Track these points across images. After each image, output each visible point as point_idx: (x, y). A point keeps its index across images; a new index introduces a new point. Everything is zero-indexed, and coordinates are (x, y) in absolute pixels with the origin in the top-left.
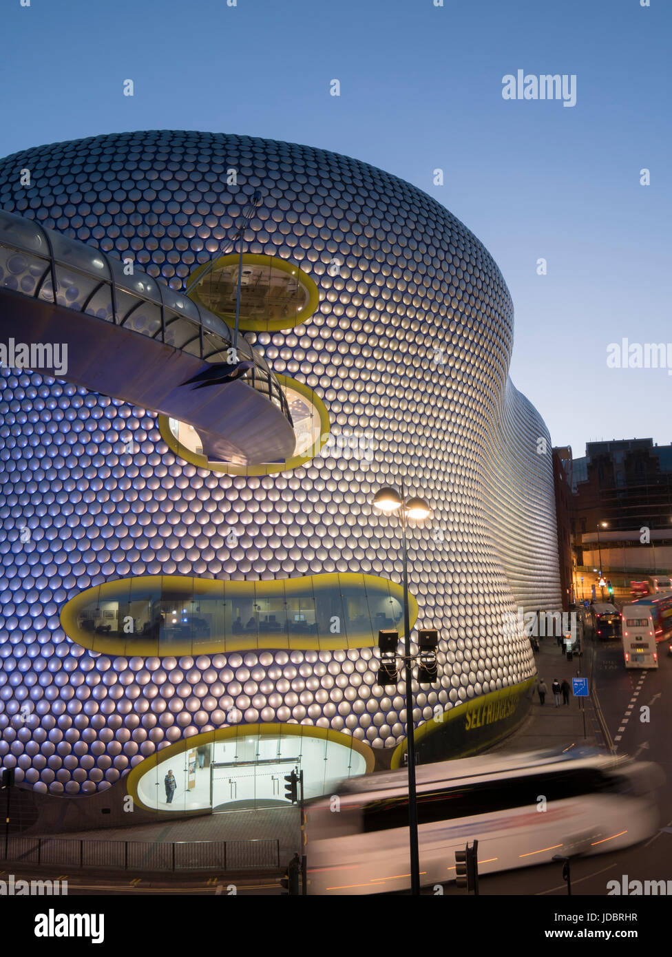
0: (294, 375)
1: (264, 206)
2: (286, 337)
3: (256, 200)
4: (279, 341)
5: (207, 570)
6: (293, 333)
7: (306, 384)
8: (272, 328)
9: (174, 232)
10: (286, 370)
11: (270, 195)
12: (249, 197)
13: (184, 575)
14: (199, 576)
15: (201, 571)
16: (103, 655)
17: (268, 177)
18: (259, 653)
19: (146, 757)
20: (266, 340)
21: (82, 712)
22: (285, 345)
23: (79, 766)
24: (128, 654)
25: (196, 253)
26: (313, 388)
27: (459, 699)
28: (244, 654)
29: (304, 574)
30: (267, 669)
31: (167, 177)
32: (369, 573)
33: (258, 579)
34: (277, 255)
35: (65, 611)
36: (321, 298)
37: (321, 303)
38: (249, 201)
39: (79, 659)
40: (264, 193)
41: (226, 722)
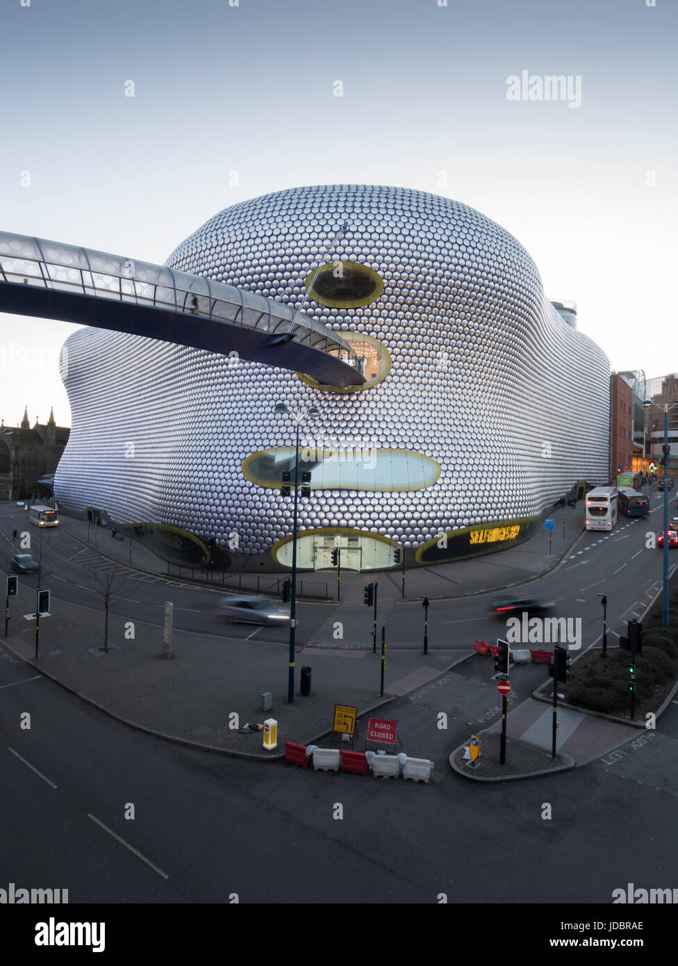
2: (364, 309)
4: (360, 312)
6: (368, 306)
11: (353, 223)
12: (340, 226)
16: (261, 486)
18: (340, 491)
19: (280, 539)
20: (352, 312)
21: (250, 514)
22: (364, 314)
23: (250, 541)
24: (273, 486)
26: (382, 340)
27: (463, 524)
28: (332, 490)
30: (344, 499)
32: (411, 450)
35: (244, 463)
39: (250, 487)
40: (350, 222)
41: (321, 525)
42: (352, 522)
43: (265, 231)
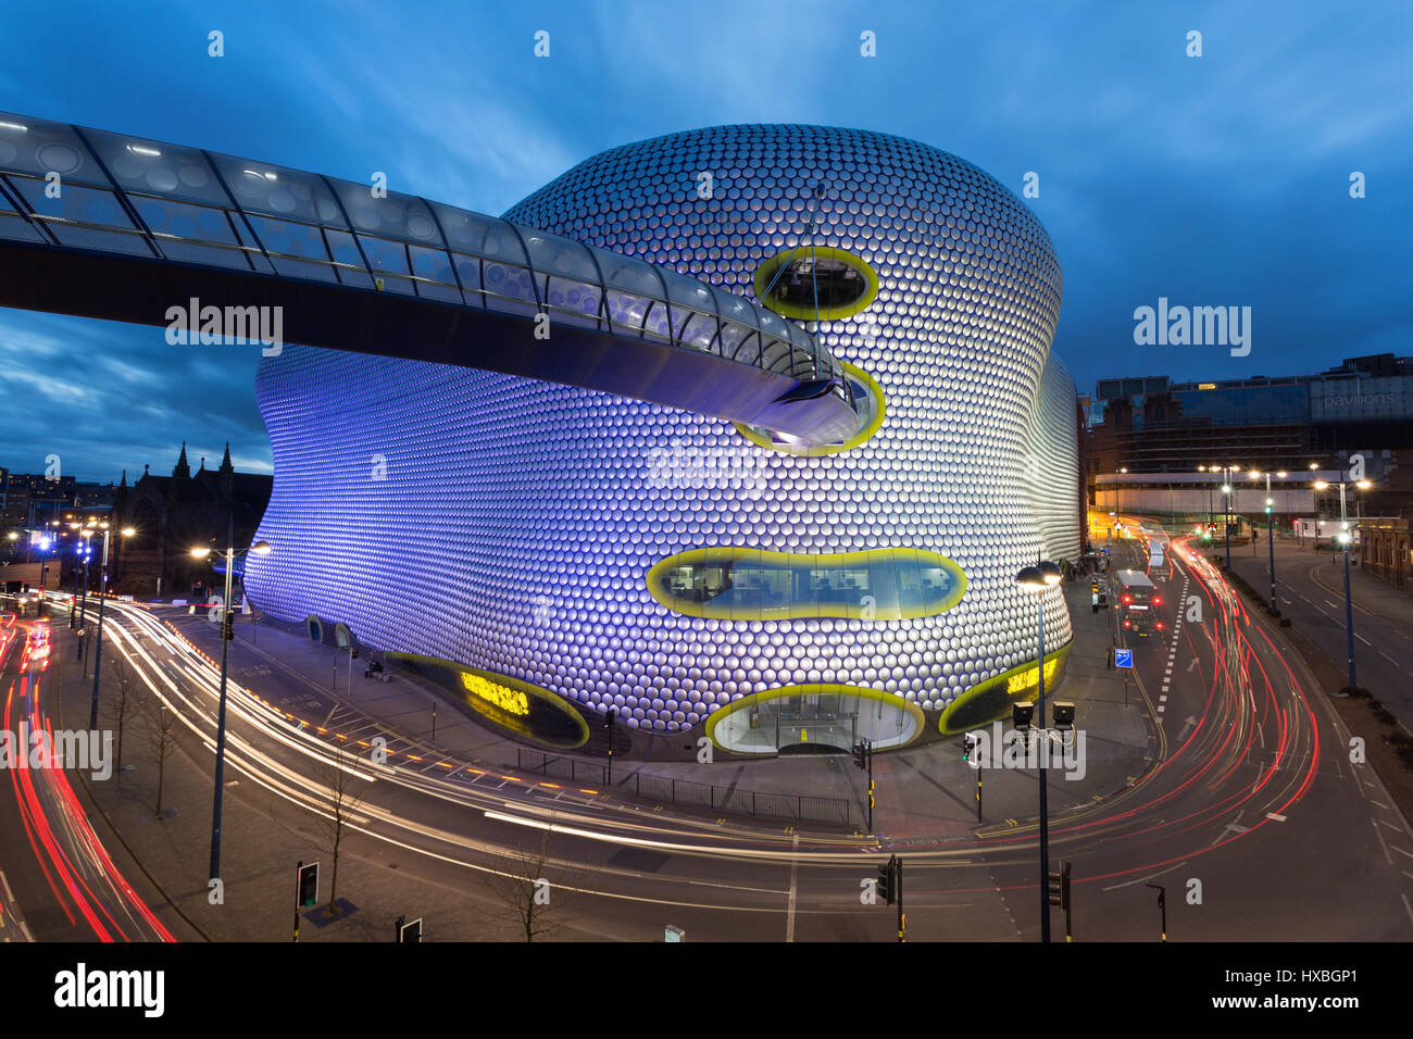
0: (852, 360)
1: (827, 198)
2: (845, 324)
3: (820, 193)
4: (839, 329)
5: (773, 543)
6: (852, 320)
7: (864, 368)
8: (833, 318)
9: (743, 229)
10: (845, 356)
11: (833, 187)
12: (813, 190)
13: (752, 547)
14: (766, 548)
15: (767, 543)
16: (683, 616)
17: (830, 168)
18: (820, 620)
19: (722, 706)
20: (826, 328)
21: (667, 663)
22: (845, 333)
23: (665, 708)
24: (706, 616)
25: (763, 248)
26: (870, 373)
27: (1004, 666)
28: (807, 621)
29: (861, 549)
30: (828, 635)
31: (735, 174)
32: (921, 548)
33: (818, 552)
34: (840, 246)
35: (650, 574)
36: (881, 285)
37: (880, 291)
38: (813, 194)
39: (663, 618)
40: (828, 185)
41: (792, 680)
42: (842, 675)
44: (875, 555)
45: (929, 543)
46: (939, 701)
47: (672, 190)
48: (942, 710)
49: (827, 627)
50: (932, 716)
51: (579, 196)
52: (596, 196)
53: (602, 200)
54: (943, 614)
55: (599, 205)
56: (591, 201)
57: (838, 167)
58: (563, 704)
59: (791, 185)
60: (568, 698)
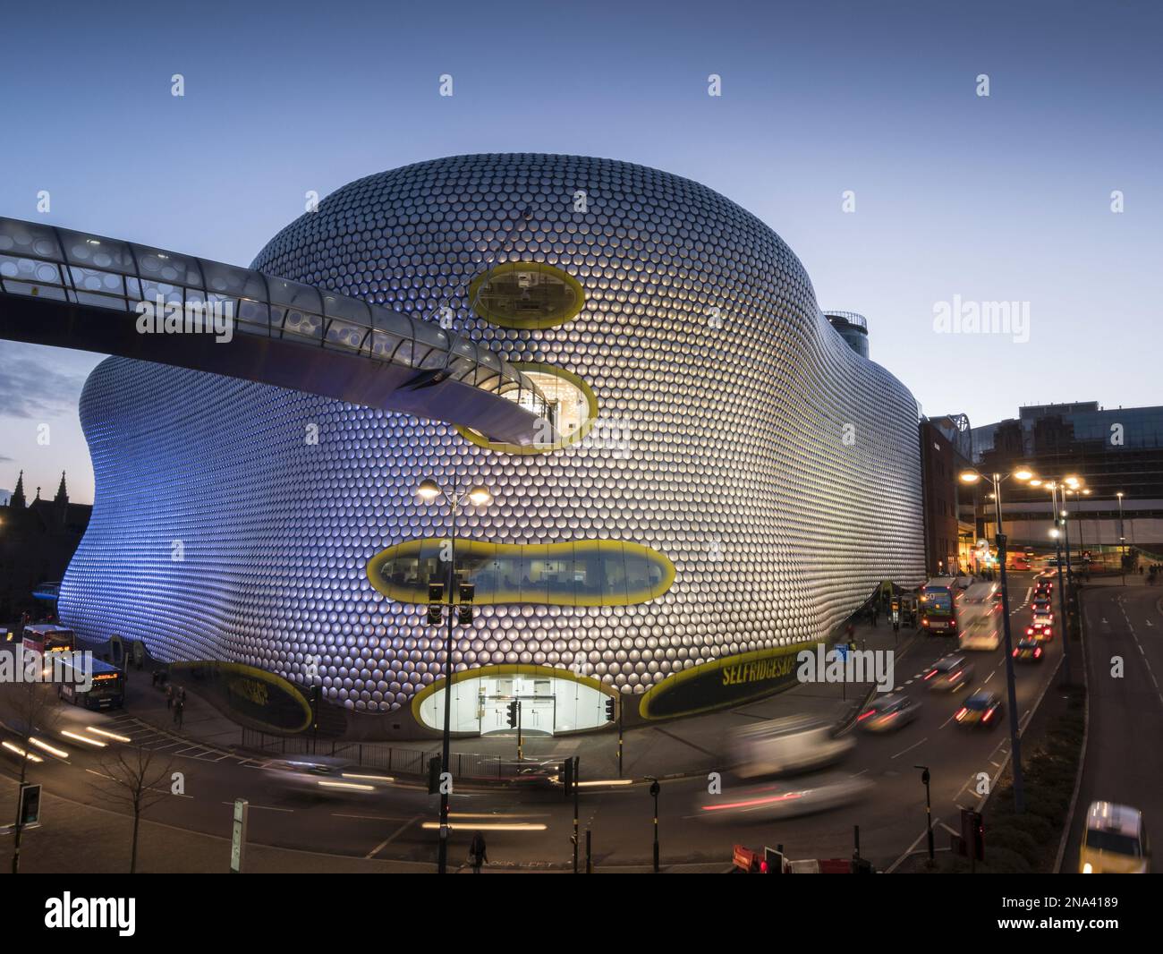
0: (564, 365)
1: (534, 219)
2: (556, 332)
3: (527, 215)
4: (550, 337)
5: (484, 535)
6: (562, 329)
7: (576, 373)
8: (544, 326)
9: (457, 246)
10: (558, 362)
11: (540, 209)
12: (521, 212)
13: (465, 538)
14: (477, 539)
15: (479, 535)
16: (397, 602)
17: (540, 192)
18: (522, 606)
19: (426, 685)
20: (538, 336)
21: (379, 646)
22: (556, 340)
23: (377, 689)
24: (416, 602)
25: (476, 264)
26: (583, 377)
27: (711, 656)
28: (508, 606)
29: (567, 540)
30: (528, 620)
31: (453, 199)
32: (630, 540)
33: (526, 543)
34: (546, 261)
35: (371, 563)
36: (588, 296)
37: (587, 301)
38: (521, 215)
39: (379, 604)
40: (535, 207)
41: (491, 661)
42: (538, 656)
43: (409, 216)
44: (579, 546)
45: (639, 537)
46: (639, 686)
47: (398, 214)
48: (643, 694)
49: (528, 613)
50: (630, 701)
51: (324, 221)
52: (336, 221)
53: (340, 224)
54: (648, 603)
55: (338, 228)
56: (331, 227)
57: (546, 191)
58: (289, 688)
59: (501, 208)
60: (295, 683)
